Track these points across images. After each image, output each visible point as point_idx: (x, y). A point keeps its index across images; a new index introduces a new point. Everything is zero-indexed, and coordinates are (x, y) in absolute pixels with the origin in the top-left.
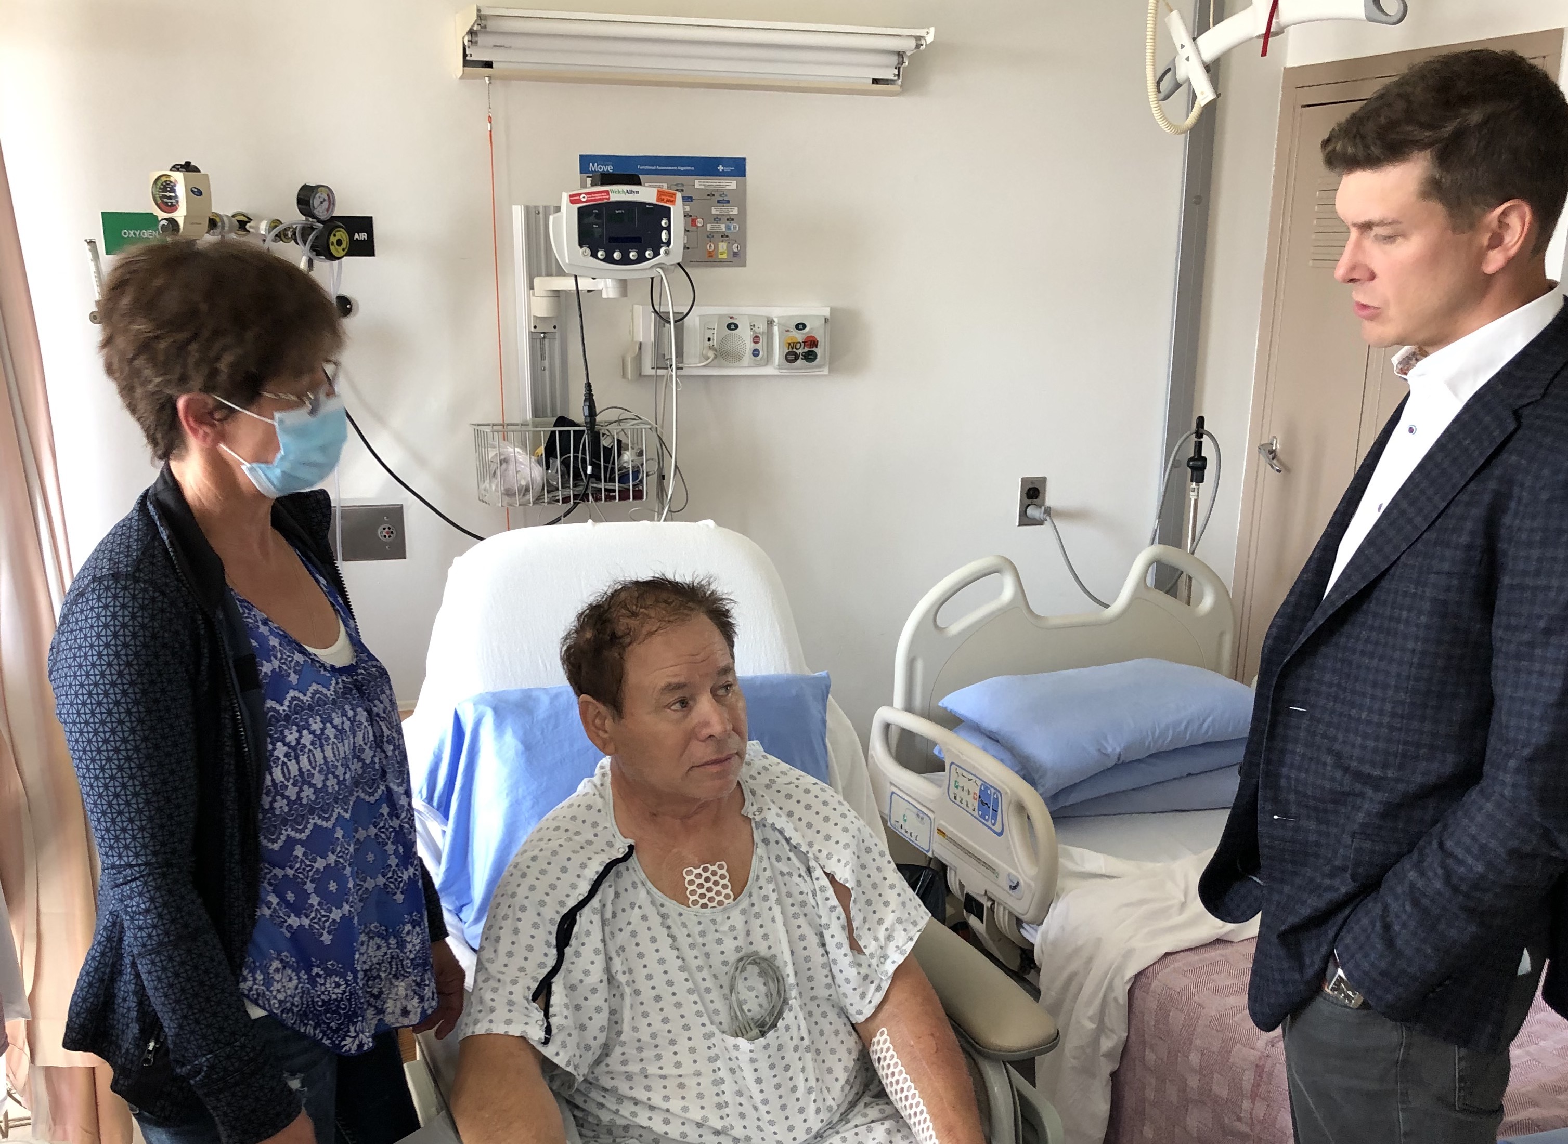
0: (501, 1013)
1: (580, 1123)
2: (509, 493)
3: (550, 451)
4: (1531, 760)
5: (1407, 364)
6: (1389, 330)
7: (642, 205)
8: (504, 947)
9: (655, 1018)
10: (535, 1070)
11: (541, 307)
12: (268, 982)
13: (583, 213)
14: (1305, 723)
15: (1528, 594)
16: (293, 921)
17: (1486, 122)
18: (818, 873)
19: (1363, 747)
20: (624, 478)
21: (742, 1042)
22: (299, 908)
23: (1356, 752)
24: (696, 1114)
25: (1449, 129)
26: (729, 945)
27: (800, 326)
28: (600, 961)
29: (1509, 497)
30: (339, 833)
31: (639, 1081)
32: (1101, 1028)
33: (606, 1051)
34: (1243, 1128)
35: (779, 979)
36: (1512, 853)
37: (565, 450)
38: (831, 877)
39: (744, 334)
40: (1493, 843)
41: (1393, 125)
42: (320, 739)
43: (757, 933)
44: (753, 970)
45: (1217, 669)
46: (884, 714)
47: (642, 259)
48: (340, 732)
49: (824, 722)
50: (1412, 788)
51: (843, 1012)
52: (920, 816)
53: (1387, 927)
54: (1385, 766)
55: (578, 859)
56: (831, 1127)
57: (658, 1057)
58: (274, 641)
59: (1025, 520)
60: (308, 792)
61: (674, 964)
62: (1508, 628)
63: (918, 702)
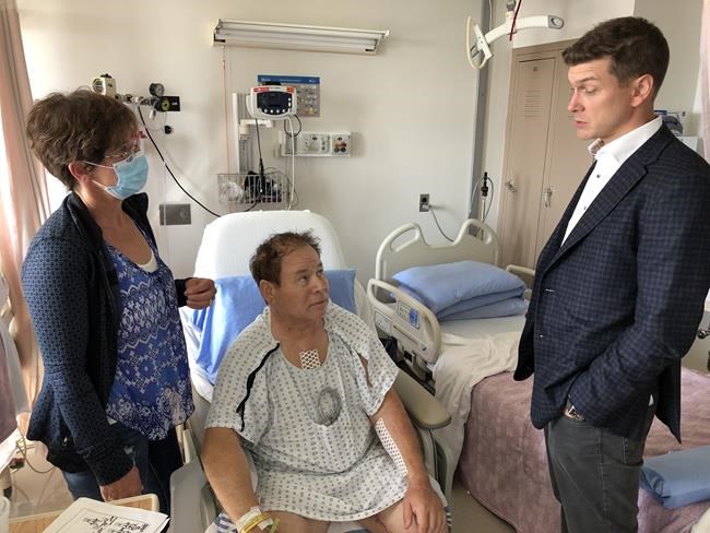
0: (223, 418)
1: (255, 460)
2: (230, 200)
3: (246, 184)
4: (659, 316)
5: (595, 150)
6: (590, 132)
7: (281, 93)
8: (225, 388)
9: (287, 416)
10: (238, 443)
11: (243, 131)
12: (118, 408)
13: (259, 95)
14: (554, 296)
15: (654, 243)
16: (129, 383)
17: (633, 45)
18: (355, 353)
19: (580, 307)
20: (274, 194)
21: (323, 427)
22: (131, 377)
23: (577, 309)
24: (304, 458)
25: (618, 47)
26: (319, 385)
27: (340, 139)
28: (265, 394)
29: (644, 201)
30: (151, 346)
31: (280, 443)
32: (460, 406)
33: (267, 431)
34: (519, 449)
35: (338, 398)
36: (651, 356)
37: (252, 183)
38: (360, 355)
39: (319, 141)
40: (642, 353)
41: (594, 46)
42: (143, 306)
43: (330, 379)
44: (328, 395)
45: (493, 264)
46: (372, 282)
47: (281, 113)
48: (152, 302)
49: (353, 288)
50: (602, 326)
51: (364, 411)
52: (387, 320)
53: (593, 387)
54: (590, 316)
55: (256, 350)
56: (360, 460)
57: (288, 433)
58: (124, 264)
59: (421, 210)
60: (137, 329)
61: (295, 394)
62: (644, 258)
63: (384, 277)
